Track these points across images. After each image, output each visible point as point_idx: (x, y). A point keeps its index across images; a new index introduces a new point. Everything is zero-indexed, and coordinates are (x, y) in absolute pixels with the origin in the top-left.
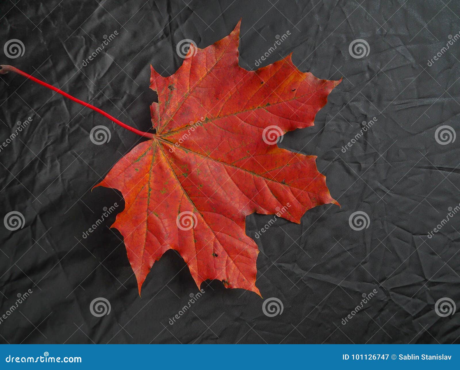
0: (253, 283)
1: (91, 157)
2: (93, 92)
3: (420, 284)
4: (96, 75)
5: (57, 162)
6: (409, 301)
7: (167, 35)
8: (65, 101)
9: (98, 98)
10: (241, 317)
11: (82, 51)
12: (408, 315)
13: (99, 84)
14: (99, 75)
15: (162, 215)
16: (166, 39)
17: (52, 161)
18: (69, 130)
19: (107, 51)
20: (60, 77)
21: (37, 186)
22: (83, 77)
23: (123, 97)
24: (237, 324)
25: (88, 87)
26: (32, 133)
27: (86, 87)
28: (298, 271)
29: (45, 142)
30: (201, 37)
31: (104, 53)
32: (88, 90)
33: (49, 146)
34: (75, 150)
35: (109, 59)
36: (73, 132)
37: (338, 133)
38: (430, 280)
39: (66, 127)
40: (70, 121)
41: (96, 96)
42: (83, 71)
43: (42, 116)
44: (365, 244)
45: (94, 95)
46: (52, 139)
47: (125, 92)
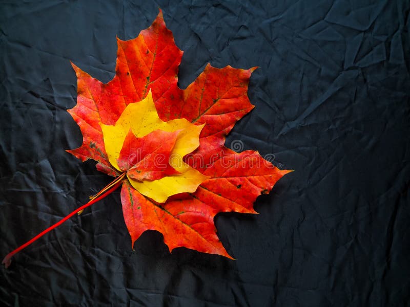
0: (278, 171)
1: (109, 223)
2: (62, 191)
3: (364, 39)
4: (51, 180)
5: (96, 249)
6: (372, 55)
7: (54, 109)
8: (56, 215)
9: (69, 189)
10: (300, 190)
11: (27, 179)
12: (382, 63)
13: (59, 182)
14: (52, 178)
15: (185, 209)
16: (57, 112)
17: (93, 252)
18: (78, 226)
19: (39, 161)
20: (36, 207)
21: (105, 276)
22: (47, 191)
23: (79, 171)
24: (303, 195)
25: (56, 192)
26: (64, 254)
27: (55, 193)
28: (293, 125)
29: (76, 249)
30: (72, 84)
31: (38, 164)
32: (58, 193)
33: (81, 248)
34: (96, 231)
35: (45, 163)
36: (82, 223)
37: (209, 27)
38: (367, 28)
39: (75, 226)
40: (73, 221)
41: (67, 190)
42: (42, 187)
43: (56, 239)
44: (306, 60)
45: (65, 192)
46: (78, 242)
47: (77, 167)
